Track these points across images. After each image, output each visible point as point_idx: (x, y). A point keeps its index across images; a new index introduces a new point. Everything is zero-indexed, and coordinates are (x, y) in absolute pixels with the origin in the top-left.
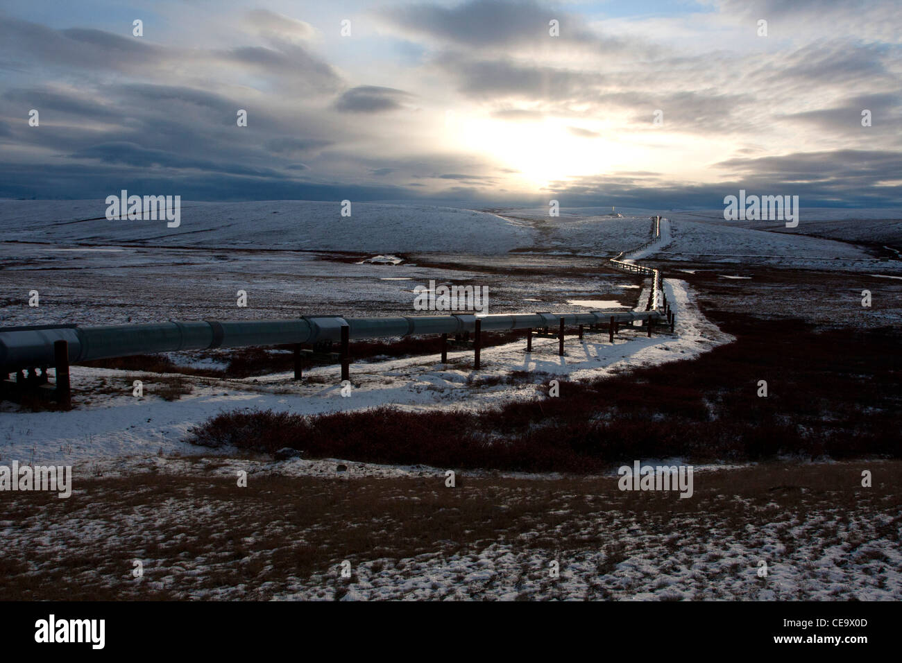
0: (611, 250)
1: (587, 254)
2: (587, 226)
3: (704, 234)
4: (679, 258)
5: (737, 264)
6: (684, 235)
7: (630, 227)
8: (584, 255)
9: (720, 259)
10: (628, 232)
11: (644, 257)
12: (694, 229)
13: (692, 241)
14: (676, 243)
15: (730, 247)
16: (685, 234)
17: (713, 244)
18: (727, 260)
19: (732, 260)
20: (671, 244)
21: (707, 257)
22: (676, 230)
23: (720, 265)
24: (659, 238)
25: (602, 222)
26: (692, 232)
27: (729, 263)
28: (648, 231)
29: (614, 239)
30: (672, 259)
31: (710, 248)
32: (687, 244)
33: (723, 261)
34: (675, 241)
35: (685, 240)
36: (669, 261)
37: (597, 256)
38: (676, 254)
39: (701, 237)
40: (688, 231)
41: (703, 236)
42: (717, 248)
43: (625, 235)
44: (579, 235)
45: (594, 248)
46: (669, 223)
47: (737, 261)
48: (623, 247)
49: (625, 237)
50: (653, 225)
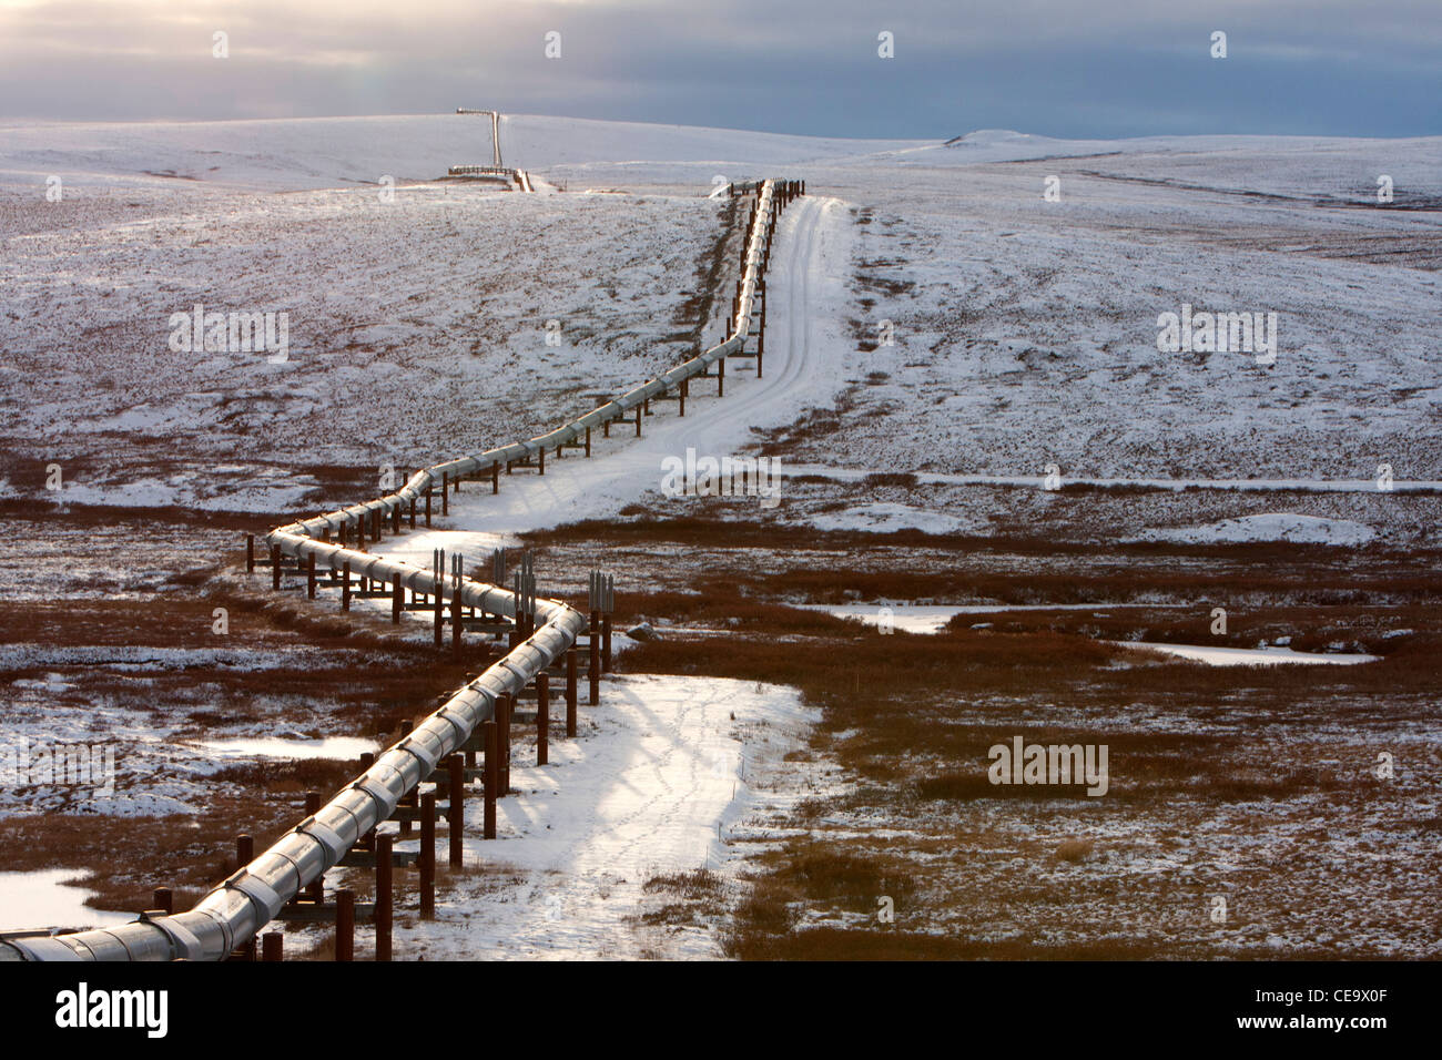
0: (343, 456)
1: (146, 492)
2: (185, 260)
3: (1117, 315)
4: (895, 514)
5: (1343, 551)
6: (957, 324)
7: (530, 262)
8: (116, 498)
9: (1210, 519)
10: (508, 305)
11: (607, 510)
12: (1043, 277)
13: (1013, 378)
14: (880, 393)
15: (1312, 416)
16: (966, 317)
17: (1179, 395)
18: (1265, 526)
19: (1303, 526)
20: (846, 403)
21: (1116, 504)
22: (896, 289)
23: (1208, 566)
24: (753, 351)
25: (316, 225)
26: (1026, 302)
27: (1282, 550)
28: (675, 298)
29: (388, 366)
30: (825, 522)
31: (1144, 428)
32: (973, 400)
33: (1234, 532)
34: (877, 378)
35: (958, 365)
36: (806, 537)
37: (214, 505)
38: (877, 482)
39: (1088, 340)
40: (993, 293)
41: (1105, 330)
42: (1202, 428)
43: (480, 335)
44: (100, 336)
45: (206, 442)
46: (852, 236)
47: (1349, 532)
48: (454, 430)
49: (475, 350)
50: (718, 250)
